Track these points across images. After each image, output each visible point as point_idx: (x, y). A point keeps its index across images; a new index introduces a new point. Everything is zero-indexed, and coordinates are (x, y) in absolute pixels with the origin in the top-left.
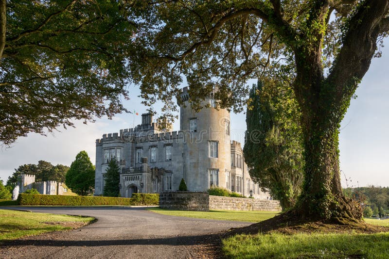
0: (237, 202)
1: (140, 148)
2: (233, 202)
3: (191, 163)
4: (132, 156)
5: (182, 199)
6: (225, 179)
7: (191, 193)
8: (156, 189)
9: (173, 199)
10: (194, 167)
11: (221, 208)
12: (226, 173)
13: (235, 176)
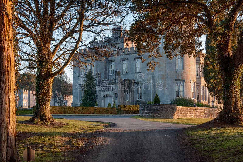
0: (199, 111)
1: (112, 61)
2: (196, 111)
3: (159, 75)
4: (106, 69)
5: (157, 110)
6: (190, 90)
7: (163, 105)
8: (128, 99)
9: (150, 110)
10: (162, 78)
11: (186, 116)
12: (191, 84)
13: (200, 85)
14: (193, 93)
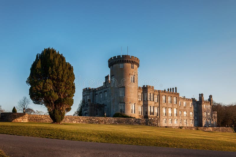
4: (93, 99)
8: (98, 114)
10: (113, 102)
12: (130, 104)
13: (147, 106)
14: (132, 110)
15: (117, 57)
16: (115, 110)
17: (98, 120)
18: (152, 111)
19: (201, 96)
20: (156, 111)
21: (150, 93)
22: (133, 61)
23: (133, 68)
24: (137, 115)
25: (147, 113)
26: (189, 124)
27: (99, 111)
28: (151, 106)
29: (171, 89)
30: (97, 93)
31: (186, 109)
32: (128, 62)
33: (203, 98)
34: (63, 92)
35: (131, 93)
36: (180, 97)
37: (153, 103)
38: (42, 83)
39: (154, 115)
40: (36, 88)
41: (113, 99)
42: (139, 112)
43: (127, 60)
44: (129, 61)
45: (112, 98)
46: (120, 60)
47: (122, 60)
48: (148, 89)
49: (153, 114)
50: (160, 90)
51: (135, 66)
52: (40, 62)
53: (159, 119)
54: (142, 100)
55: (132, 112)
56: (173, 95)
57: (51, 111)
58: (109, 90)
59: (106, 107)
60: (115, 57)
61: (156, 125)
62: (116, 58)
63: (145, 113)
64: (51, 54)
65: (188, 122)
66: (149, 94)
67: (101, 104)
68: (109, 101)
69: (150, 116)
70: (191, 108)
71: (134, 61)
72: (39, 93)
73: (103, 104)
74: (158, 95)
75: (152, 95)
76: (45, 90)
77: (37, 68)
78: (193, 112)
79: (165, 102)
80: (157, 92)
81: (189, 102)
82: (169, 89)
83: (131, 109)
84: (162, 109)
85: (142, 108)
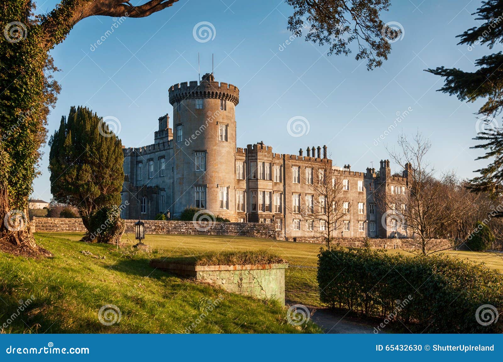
1: (140, 162)
3: (177, 179)
4: (132, 172)
8: (147, 211)
10: (180, 183)
12: (218, 190)
13: (257, 191)
14: (222, 202)
15: (188, 85)
16: (184, 202)
17: (155, 226)
18: (267, 202)
19: (385, 166)
20: (276, 201)
21: (264, 163)
22: (224, 94)
23: (225, 110)
24: (233, 212)
25: (255, 207)
26: (355, 231)
27: (148, 202)
28: (264, 192)
29: (313, 149)
30: (139, 158)
31: (349, 195)
32: (214, 95)
33: (389, 170)
34: (108, 184)
35: (219, 166)
36: (333, 168)
37: (270, 184)
38: (75, 171)
39: (271, 212)
40: (65, 179)
41: (179, 176)
42: (239, 204)
43: (211, 93)
44: (217, 93)
45: (177, 173)
46: (197, 92)
47: (201, 92)
48: (259, 153)
49: (269, 208)
50: (286, 154)
51: (229, 104)
52: (70, 135)
53: (283, 221)
54: (244, 179)
55: (222, 207)
56: (316, 165)
57: (86, 215)
58: (171, 154)
59: (162, 193)
60: (184, 84)
61: (270, 236)
62: (188, 87)
63: (251, 208)
64: (88, 121)
65: (354, 226)
66: (260, 165)
67: (151, 187)
68: (171, 181)
69: (261, 215)
70: (360, 193)
71: (227, 94)
72: (70, 186)
73: (157, 186)
74: (281, 166)
75: (267, 166)
76: (80, 182)
77: (66, 146)
78: (365, 204)
79: (299, 182)
80: (279, 158)
81: (356, 179)
82: (311, 148)
83: (221, 199)
84: (291, 197)
85: (244, 196)
